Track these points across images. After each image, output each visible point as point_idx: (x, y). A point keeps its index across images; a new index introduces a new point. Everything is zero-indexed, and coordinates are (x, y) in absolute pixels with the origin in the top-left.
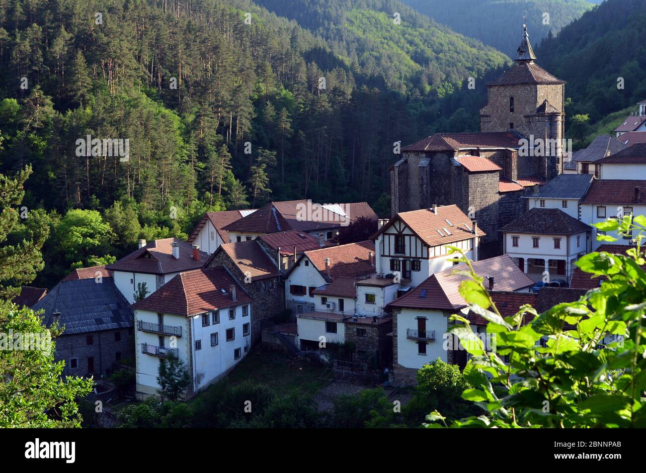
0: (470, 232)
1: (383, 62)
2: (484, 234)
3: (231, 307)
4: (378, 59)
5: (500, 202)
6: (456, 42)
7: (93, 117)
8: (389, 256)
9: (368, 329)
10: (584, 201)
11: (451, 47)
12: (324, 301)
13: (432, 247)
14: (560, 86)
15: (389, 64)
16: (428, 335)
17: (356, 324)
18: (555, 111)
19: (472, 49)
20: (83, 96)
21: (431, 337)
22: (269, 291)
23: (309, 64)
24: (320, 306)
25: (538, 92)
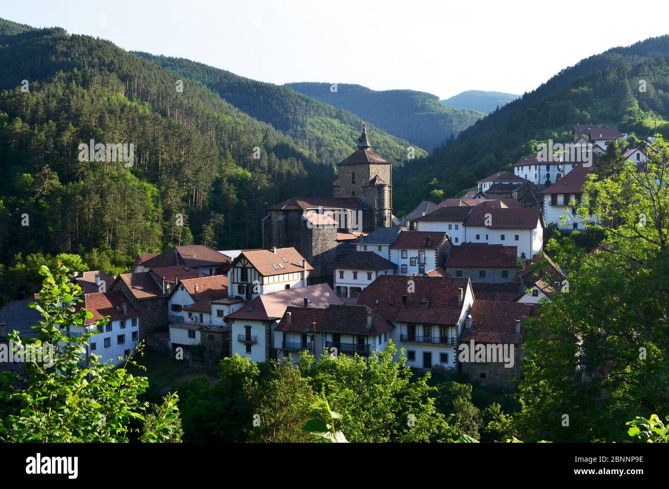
0: (300, 267)
1: (335, 154)
2: (311, 268)
3: (122, 319)
4: (331, 152)
5: (338, 248)
6: (389, 140)
7: (85, 187)
8: (237, 283)
9: (216, 335)
10: (393, 246)
11: (385, 145)
12: (190, 315)
13: (266, 276)
14: (388, 166)
15: (340, 156)
16: (252, 339)
17: (208, 331)
18: (383, 183)
19: (401, 146)
20: (82, 172)
21: (254, 340)
22: (155, 309)
23: (270, 154)
24: (187, 319)
25: (370, 170)
